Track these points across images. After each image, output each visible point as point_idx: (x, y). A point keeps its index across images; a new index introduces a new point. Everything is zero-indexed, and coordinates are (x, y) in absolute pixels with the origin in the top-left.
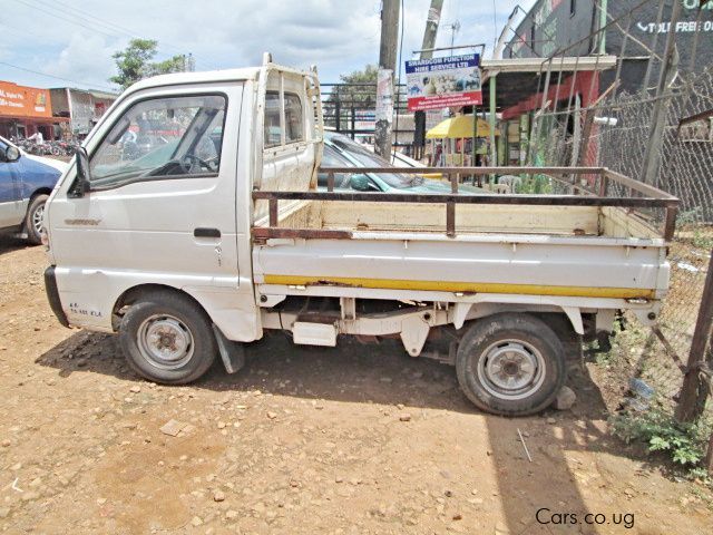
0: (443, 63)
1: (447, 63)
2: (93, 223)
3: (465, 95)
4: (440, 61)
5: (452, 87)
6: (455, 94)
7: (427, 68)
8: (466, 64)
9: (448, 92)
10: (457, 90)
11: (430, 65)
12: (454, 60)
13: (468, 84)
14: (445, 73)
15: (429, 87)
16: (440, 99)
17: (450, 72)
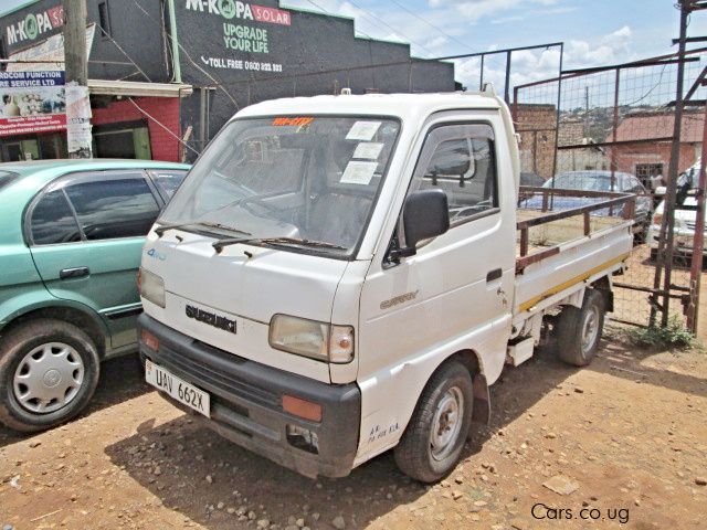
0: (26, 79)
1: (30, 79)
2: (411, 296)
3: (55, 118)
4: (22, 76)
5: (38, 108)
6: (43, 116)
7: (6, 82)
8: (52, 82)
9: (35, 113)
10: (45, 112)
11: (9, 80)
12: (39, 76)
13: (56, 105)
14: (29, 91)
15: (10, 106)
16: (27, 122)
17: (34, 89)
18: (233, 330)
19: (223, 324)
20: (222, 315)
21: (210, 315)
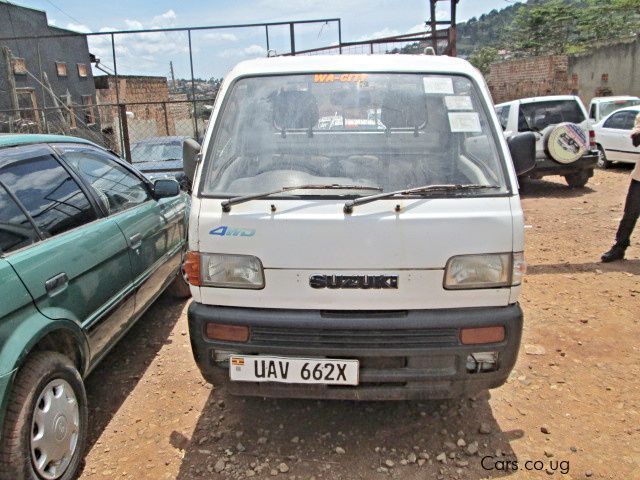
18: (394, 285)
19: (378, 282)
20: (377, 274)
21: (355, 278)
